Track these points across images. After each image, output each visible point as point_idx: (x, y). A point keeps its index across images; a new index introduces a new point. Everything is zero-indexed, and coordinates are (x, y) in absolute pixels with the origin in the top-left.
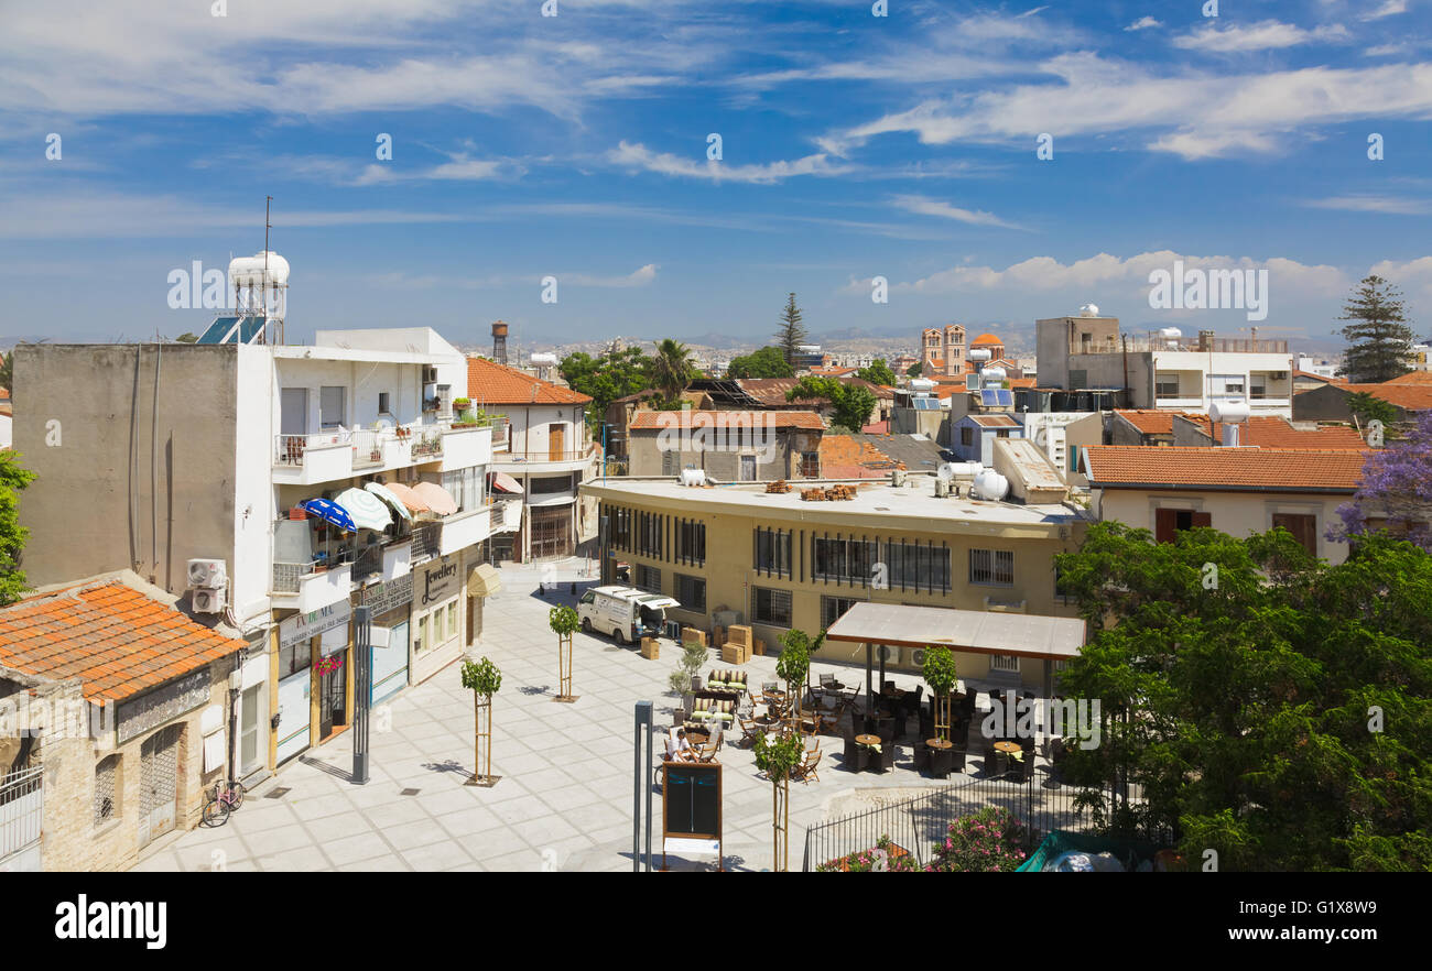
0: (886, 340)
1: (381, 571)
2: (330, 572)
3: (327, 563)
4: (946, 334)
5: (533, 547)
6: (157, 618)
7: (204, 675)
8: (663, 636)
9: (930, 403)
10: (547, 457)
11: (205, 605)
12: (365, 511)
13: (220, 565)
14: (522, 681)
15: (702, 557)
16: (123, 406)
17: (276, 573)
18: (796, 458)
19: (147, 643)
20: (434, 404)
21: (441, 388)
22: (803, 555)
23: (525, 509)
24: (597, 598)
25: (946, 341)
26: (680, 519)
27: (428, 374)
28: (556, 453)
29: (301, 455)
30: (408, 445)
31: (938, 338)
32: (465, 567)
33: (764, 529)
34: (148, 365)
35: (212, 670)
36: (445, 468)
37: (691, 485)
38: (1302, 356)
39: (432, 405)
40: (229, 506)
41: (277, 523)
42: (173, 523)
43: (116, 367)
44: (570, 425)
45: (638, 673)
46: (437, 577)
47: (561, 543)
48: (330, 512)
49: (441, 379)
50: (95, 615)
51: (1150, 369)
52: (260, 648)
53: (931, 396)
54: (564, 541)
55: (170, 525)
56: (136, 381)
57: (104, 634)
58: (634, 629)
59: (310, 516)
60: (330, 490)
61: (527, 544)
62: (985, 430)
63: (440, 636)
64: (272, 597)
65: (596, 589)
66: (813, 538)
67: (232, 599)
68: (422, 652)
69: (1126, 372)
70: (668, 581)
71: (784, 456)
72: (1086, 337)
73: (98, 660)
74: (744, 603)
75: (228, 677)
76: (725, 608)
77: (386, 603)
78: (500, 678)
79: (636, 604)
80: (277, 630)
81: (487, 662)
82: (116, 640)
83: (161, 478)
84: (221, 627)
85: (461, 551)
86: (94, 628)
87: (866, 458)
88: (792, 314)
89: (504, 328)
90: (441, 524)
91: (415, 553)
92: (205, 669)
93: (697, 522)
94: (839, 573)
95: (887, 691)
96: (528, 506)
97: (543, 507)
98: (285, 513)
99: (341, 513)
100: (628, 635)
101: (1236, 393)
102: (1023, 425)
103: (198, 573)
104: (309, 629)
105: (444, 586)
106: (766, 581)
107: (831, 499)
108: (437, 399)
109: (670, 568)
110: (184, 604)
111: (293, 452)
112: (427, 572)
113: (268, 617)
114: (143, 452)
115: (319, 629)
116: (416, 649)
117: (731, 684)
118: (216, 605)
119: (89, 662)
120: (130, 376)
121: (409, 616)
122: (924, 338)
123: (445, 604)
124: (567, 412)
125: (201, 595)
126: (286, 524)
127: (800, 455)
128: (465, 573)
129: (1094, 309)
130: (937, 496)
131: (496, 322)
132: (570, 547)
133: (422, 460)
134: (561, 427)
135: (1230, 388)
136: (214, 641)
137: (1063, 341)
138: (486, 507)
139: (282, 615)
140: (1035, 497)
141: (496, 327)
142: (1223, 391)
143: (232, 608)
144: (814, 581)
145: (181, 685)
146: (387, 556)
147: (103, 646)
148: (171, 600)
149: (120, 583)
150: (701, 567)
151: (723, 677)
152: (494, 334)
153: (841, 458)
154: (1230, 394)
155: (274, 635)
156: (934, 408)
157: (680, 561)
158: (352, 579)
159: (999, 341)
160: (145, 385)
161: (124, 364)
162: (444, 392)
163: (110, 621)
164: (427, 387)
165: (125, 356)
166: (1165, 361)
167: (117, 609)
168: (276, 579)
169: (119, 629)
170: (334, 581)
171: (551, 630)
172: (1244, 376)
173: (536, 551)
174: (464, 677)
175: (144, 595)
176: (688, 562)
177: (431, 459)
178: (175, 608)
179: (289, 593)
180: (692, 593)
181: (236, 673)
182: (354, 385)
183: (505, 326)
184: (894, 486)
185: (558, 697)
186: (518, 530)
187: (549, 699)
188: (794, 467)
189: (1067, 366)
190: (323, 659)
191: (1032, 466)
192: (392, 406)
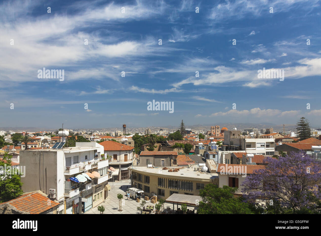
0: (206, 127)
1: (85, 188)
2: (75, 190)
3: (74, 188)
4: (216, 128)
5: (121, 178)
6: (44, 199)
7: (52, 209)
8: (141, 197)
9: (202, 148)
10: (124, 161)
11: (52, 197)
12: (82, 179)
13: (55, 190)
14: (113, 207)
15: (149, 183)
16: (38, 162)
17: (65, 190)
18: (172, 161)
19: (42, 204)
20: (97, 156)
21: (98, 153)
22: (167, 183)
23: (119, 171)
24: (129, 190)
25: (216, 129)
26: (145, 175)
27: (95, 151)
28: (126, 160)
29: (69, 170)
30: (90, 165)
31: (214, 128)
32: (104, 185)
33: (160, 178)
34: (42, 155)
35: (53, 208)
36: (98, 168)
37: (149, 167)
38: (292, 132)
39: (96, 157)
40: (56, 180)
41: (65, 182)
42: (47, 182)
43: (37, 155)
44: (128, 154)
45: (135, 205)
46: (98, 188)
47: (127, 177)
48: (75, 180)
49: (98, 151)
50: (33, 199)
51: (245, 142)
52: (63, 204)
53: (203, 146)
54: (128, 177)
55: (46, 183)
56: (40, 157)
57: (35, 203)
58: (135, 196)
59: (71, 180)
60: (75, 175)
61: (120, 177)
62: (210, 155)
63: (98, 198)
64: (65, 195)
65: (130, 188)
66: (168, 180)
67: (57, 196)
68: (95, 202)
69: (240, 142)
70: (143, 187)
71: (170, 160)
72: (234, 135)
73: (33, 208)
74: (156, 191)
75: (56, 209)
76: (153, 192)
77: (87, 193)
78: (104, 209)
79: (136, 192)
80: (66, 200)
81: (102, 206)
82: (36, 204)
83: (45, 175)
84: (55, 201)
85: (103, 183)
86: (33, 202)
87: (187, 160)
88: (182, 124)
89: (125, 126)
90: (98, 179)
91: (92, 184)
92: (52, 208)
93: (148, 176)
94: (173, 186)
95: (178, 210)
96: (120, 170)
97: (123, 170)
98: (66, 180)
99: (76, 180)
100: (134, 198)
101: (263, 146)
102: (218, 154)
103: (51, 191)
104: (72, 200)
105: (99, 189)
106: (160, 188)
107: (174, 172)
108: (97, 155)
109: (143, 184)
110: (49, 197)
111: (68, 169)
112: (96, 187)
113: (64, 198)
114: (41, 170)
115: (74, 199)
116: (94, 201)
117: (151, 208)
118: (54, 197)
119: (31, 208)
120: (39, 156)
121: (92, 195)
122: (211, 128)
123: (100, 192)
124: (128, 152)
125: (52, 195)
126: (67, 182)
127: (173, 160)
128: (104, 186)
129: (236, 129)
130: (195, 171)
131: (124, 124)
132: (129, 178)
133: (93, 168)
134: (127, 155)
135: (262, 146)
136: (54, 203)
137: (229, 136)
138: (108, 174)
139: (66, 198)
140: (212, 172)
141: (124, 125)
142: (260, 146)
143: (57, 197)
144: (168, 188)
145: (48, 211)
146: (86, 186)
147: (34, 205)
148: (47, 196)
149: (38, 193)
150: (149, 184)
151: (149, 207)
152: (123, 127)
153: (182, 160)
154: (262, 147)
155: (65, 201)
156: (203, 149)
157: (145, 183)
158: (79, 191)
159: (227, 129)
160: (41, 158)
161: (38, 154)
162: (99, 153)
163: (35, 200)
164: (95, 153)
165: (38, 153)
166: (248, 140)
167: (37, 198)
168: (65, 192)
169: (37, 202)
170: (76, 192)
171: (117, 198)
172: (265, 143)
173: (122, 179)
174: (98, 209)
175: (42, 195)
176: (147, 183)
177: (95, 167)
178: (47, 197)
179: (68, 194)
180: (147, 189)
181: (58, 209)
182: (80, 155)
183: (126, 125)
184: (188, 168)
185: (119, 210)
186: (118, 175)
187: (117, 210)
188: (172, 162)
189: (230, 141)
190: (75, 204)
191: (212, 165)
192: (88, 158)
